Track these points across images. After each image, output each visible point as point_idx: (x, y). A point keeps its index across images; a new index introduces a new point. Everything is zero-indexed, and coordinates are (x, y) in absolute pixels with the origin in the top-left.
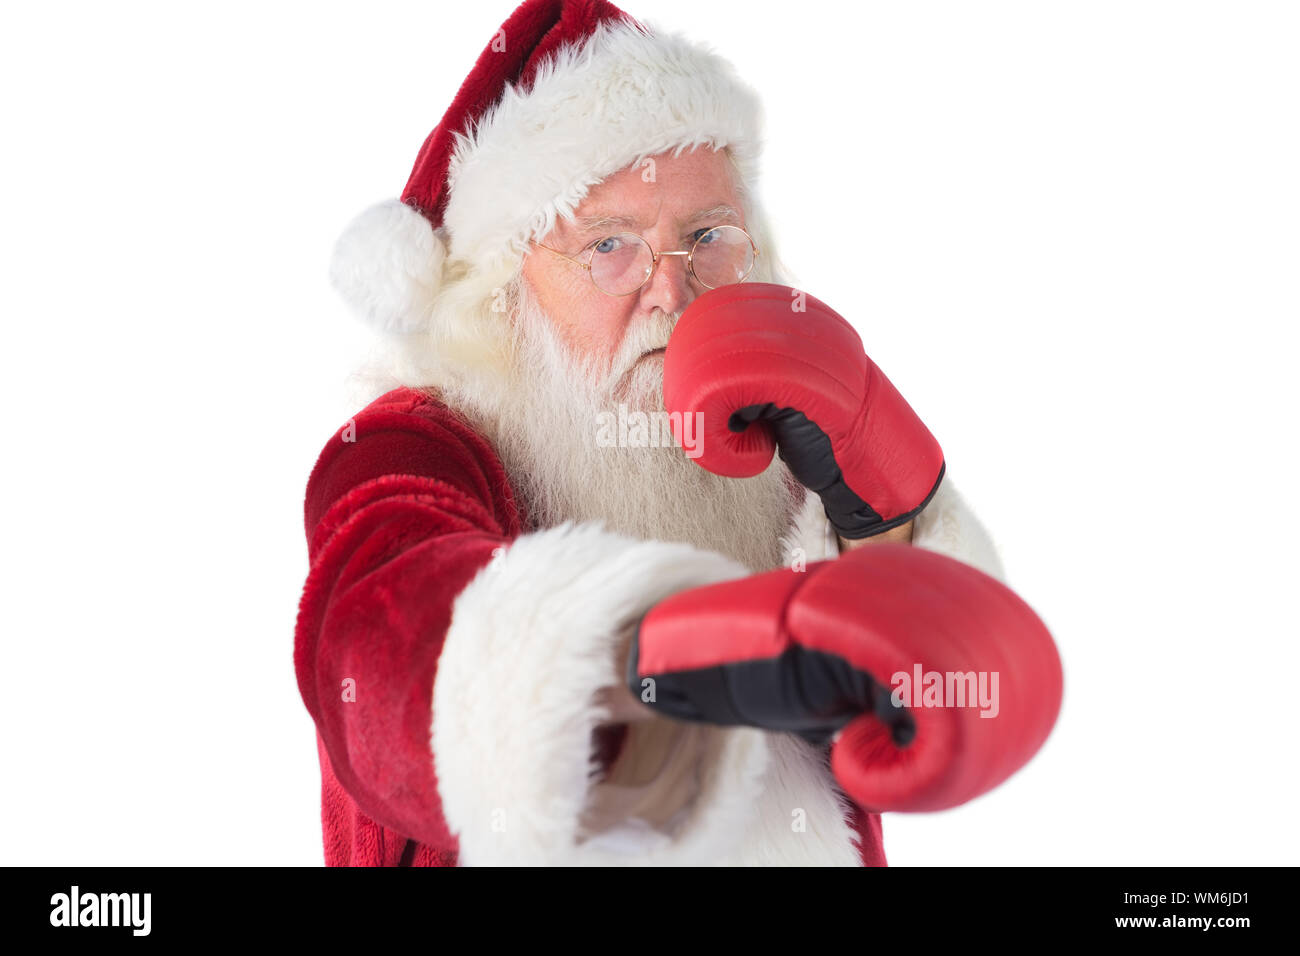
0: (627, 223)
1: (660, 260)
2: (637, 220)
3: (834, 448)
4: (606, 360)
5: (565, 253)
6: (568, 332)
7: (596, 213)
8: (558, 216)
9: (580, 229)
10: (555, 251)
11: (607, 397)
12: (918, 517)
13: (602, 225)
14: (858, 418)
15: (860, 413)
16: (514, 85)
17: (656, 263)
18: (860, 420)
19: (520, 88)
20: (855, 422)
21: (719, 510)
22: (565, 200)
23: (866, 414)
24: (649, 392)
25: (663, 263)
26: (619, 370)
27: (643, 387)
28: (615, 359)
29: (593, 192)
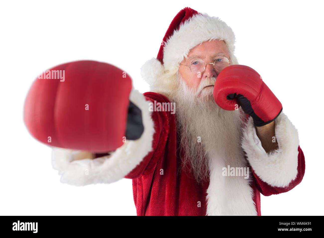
0: (199, 57)
1: (207, 65)
2: (201, 56)
3: (251, 104)
4: (196, 89)
5: (187, 66)
6: (188, 83)
7: (192, 56)
8: (184, 57)
9: (189, 60)
10: (185, 65)
11: (196, 97)
12: (276, 120)
13: (193, 58)
14: (257, 97)
15: (258, 96)
16: (176, 30)
17: (206, 66)
18: (258, 98)
19: (177, 30)
20: (256, 98)
21: (222, 123)
22: (185, 54)
23: (260, 96)
24: (205, 96)
25: (208, 66)
26: (198, 91)
27: (204, 94)
28: (198, 89)
29: (191, 51)
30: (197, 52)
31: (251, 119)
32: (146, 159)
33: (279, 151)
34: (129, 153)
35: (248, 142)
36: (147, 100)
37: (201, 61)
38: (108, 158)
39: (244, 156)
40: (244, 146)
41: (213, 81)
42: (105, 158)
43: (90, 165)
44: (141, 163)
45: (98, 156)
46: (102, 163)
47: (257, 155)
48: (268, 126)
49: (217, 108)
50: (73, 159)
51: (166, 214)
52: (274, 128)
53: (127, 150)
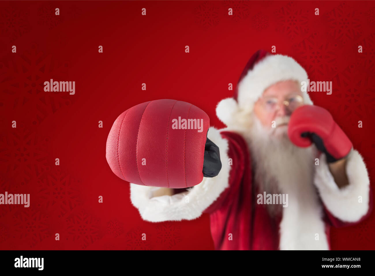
2: (276, 96)
3: (324, 142)
6: (262, 122)
11: (270, 135)
14: (330, 135)
29: (266, 91)
30: (271, 92)
31: (323, 156)
32: (222, 195)
33: (350, 187)
34: (206, 189)
35: (320, 178)
36: (223, 137)
37: (275, 100)
38: (186, 194)
39: (316, 192)
40: (317, 182)
41: (287, 120)
42: (184, 194)
43: (169, 201)
44: (218, 199)
45: (177, 191)
46: (180, 199)
47: (329, 191)
48: (340, 163)
49: (291, 146)
50: (153, 196)
51: (241, 249)
52: (345, 166)
53: (204, 186)
